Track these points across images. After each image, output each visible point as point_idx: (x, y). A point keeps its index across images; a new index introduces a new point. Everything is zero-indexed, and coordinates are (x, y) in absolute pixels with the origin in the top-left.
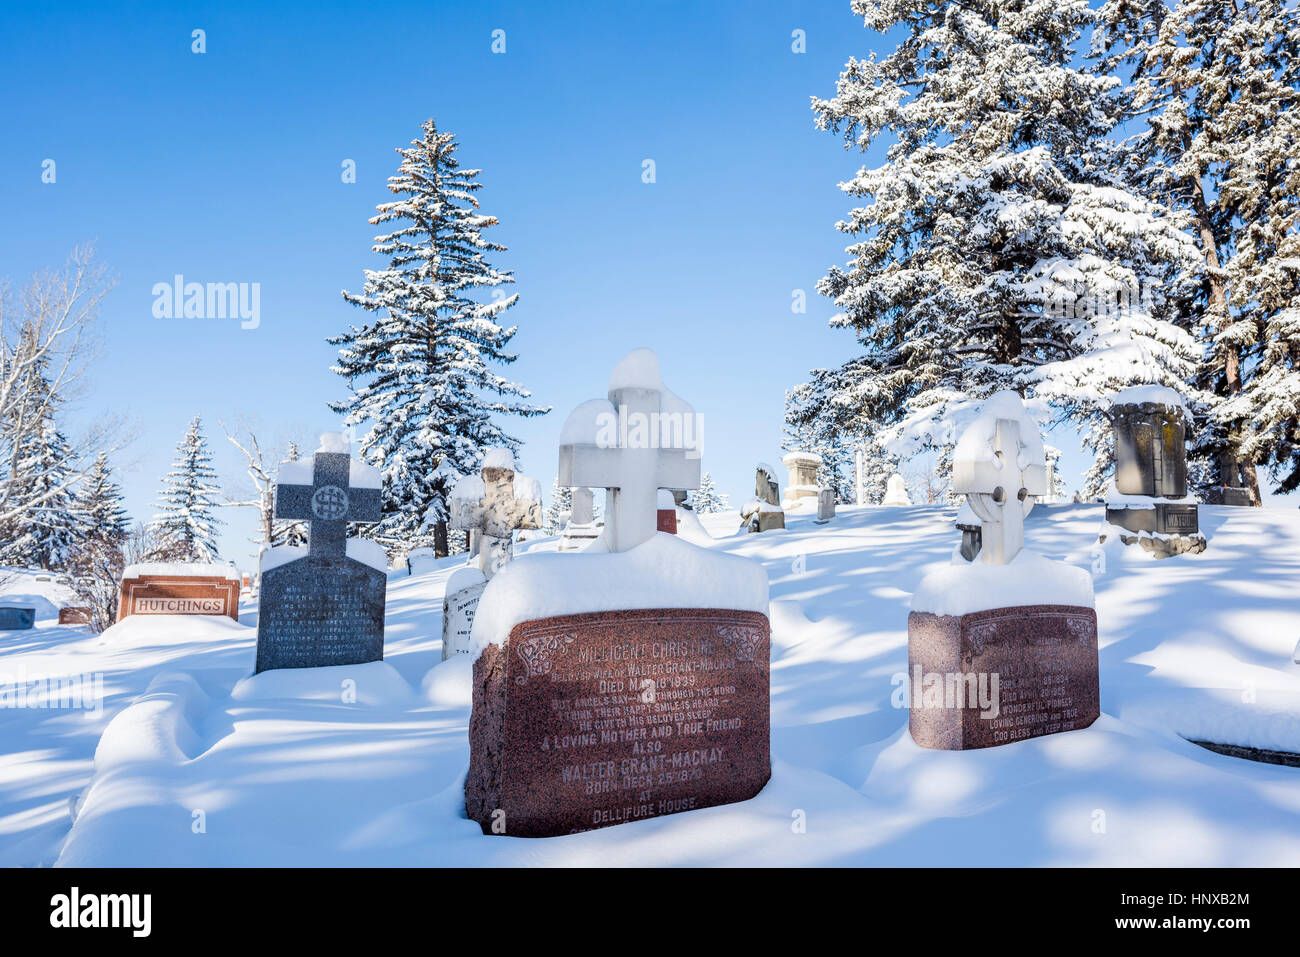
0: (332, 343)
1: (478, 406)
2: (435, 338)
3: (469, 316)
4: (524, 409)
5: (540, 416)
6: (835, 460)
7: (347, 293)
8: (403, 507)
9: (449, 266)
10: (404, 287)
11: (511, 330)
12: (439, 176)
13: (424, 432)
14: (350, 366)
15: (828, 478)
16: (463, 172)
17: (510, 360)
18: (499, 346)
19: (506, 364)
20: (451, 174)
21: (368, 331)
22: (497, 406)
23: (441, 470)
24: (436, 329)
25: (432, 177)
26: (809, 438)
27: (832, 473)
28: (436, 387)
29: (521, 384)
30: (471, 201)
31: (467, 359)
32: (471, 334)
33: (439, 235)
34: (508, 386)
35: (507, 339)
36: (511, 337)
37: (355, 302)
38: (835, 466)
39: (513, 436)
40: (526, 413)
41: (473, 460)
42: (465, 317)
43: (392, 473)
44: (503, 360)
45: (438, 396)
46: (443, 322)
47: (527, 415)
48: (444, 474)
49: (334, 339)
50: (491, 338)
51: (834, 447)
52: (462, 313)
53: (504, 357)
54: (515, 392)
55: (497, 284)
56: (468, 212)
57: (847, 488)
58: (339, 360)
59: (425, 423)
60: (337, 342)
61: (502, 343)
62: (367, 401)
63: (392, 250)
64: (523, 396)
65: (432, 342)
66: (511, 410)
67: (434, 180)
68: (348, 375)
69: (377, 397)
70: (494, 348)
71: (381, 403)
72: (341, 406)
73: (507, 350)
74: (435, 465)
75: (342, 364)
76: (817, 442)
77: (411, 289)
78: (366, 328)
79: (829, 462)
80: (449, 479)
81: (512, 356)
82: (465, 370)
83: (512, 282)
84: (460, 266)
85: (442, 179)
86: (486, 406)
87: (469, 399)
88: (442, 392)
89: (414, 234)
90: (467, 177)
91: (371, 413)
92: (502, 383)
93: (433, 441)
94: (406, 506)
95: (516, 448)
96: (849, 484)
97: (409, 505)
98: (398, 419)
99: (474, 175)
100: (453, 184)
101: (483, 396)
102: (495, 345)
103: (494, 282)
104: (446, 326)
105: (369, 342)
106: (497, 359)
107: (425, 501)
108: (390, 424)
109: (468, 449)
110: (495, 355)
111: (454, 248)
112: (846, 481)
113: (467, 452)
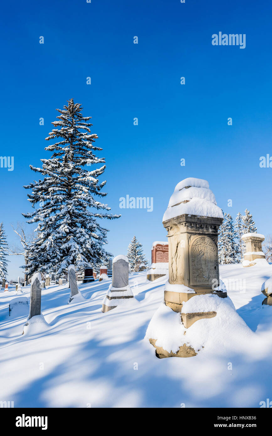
0: (26, 188)
1: (87, 214)
2: (71, 186)
3: (84, 176)
4: (109, 216)
5: (116, 219)
6: (232, 237)
7: (32, 166)
8: (52, 260)
9: (78, 156)
10: (56, 163)
11: (104, 182)
12: (74, 120)
13: (62, 226)
14: (34, 198)
15: (230, 244)
16: (84, 118)
17: (103, 195)
18: (99, 190)
19: (102, 197)
20: (79, 119)
21: (41, 182)
22: (97, 215)
23: (69, 243)
24: (72, 182)
25: (71, 121)
26: (222, 229)
27: (231, 242)
28: (69, 206)
29: (107, 205)
30: (87, 130)
31: (83, 194)
32: (87, 184)
33: (74, 143)
34: (101, 205)
35: (102, 186)
36: (103, 185)
37: (36, 170)
38: (232, 239)
39: (104, 228)
40: (110, 218)
41: (84, 238)
42: (83, 176)
43: (47, 245)
44: (100, 196)
45: (69, 210)
46: (74, 179)
47: (110, 219)
48: (70, 245)
49: (26, 186)
50: (95, 186)
51: (231, 232)
52: (82, 175)
53: (101, 194)
54: (104, 208)
55: (97, 163)
56: (86, 133)
57: (237, 247)
58: (28, 195)
59: (63, 222)
60: (28, 188)
61: (100, 188)
62: (39, 213)
63: (53, 149)
64: (108, 210)
65: (70, 188)
66: (103, 217)
67: (72, 122)
68: (32, 202)
69: (44, 211)
70: (97, 190)
71: (45, 214)
72: (28, 215)
73: (102, 192)
74: (68, 240)
75: (30, 197)
76: (225, 230)
77: (59, 164)
78: (40, 181)
79: (230, 237)
80: (73, 247)
81: (104, 193)
82: (82, 198)
83: (104, 162)
84: (83, 156)
85: (75, 121)
86: (91, 214)
87: (84, 211)
88: (70, 208)
89: (63, 144)
90: (86, 120)
91: (40, 217)
92: (98, 204)
93: (66, 230)
94: (53, 260)
95: (105, 233)
96: (238, 246)
97: (55, 259)
98: (51, 220)
99: (88, 119)
100: (80, 124)
101: (90, 210)
102: (97, 189)
103: (96, 162)
104: (75, 180)
105: (40, 187)
106: (98, 195)
107: (62, 257)
108: (47, 222)
109: (82, 233)
110: (97, 194)
111: (80, 149)
112: (237, 245)
113: (81, 235)
